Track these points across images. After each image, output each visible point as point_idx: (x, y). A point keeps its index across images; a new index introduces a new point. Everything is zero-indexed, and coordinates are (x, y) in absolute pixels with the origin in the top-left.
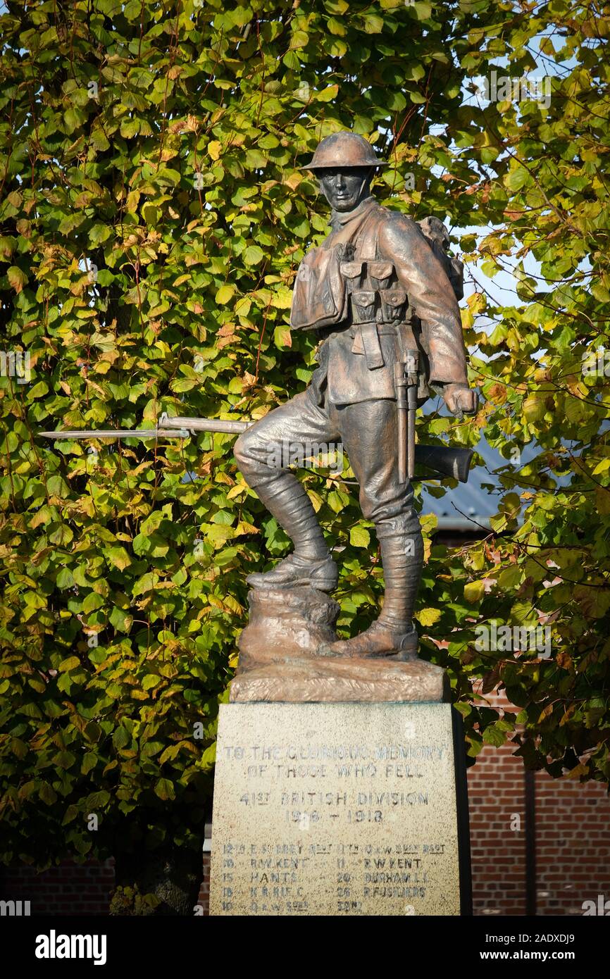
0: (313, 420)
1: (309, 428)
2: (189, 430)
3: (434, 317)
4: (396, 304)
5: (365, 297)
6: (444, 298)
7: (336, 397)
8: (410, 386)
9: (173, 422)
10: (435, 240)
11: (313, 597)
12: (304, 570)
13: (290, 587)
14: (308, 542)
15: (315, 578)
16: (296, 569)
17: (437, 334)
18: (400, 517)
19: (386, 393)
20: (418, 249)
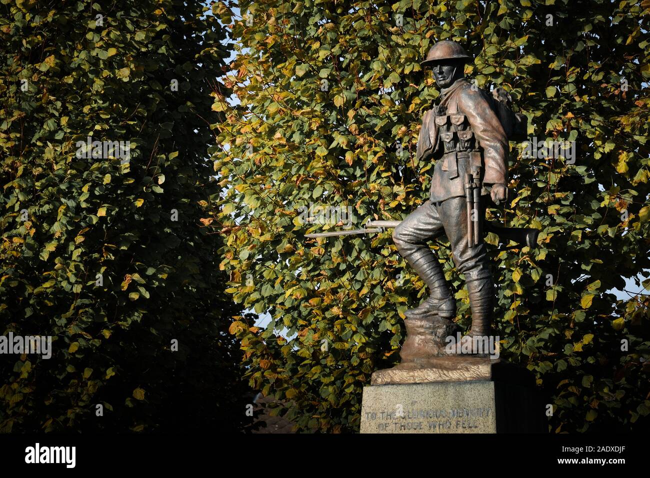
0: (432, 214)
1: (431, 219)
2: (382, 228)
3: (488, 145)
4: (466, 139)
5: (447, 137)
6: (495, 134)
7: (434, 198)
8: (474, 188)
9: (373, 224)
10: (501, 101)
11: (438, 321)
12: (434, 306)
13: (426, 317)
14: (436, 289)
15: (440, 310)
16: (430, 306)
17: (489, 155)
18: (475, 269)
19: (460, 193)
20: (480, 105)
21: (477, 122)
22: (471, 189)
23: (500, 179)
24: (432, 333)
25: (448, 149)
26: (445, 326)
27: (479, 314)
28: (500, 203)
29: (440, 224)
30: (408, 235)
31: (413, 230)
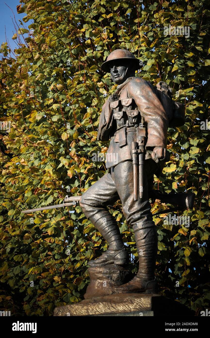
0: (109, 182)
2: (76, 202)
3: (150, 119)
4: (133, 116)
5: (118, 115)
6: (156, 110)
8: (140, 153)
9: (69, 199)
10: (163, 91)
11: (114, 268)
12: (111, 256)
13: (105, 265)
14: (112, 243)
15: (116, 259)
16: (108, 256)
17: (151, 126)
18: (141, 220)
19: (128, 157)
20: (144, 89)
21: (142, 102)
22: (137, 154)
23: (160, 143)
24: (108, 277)
25: (120, 125)
26: (118, 272)
27: (144, 258)
28: (159, 161)
29: (115, 189)
30: (91, 200)
31: (94, 196)
